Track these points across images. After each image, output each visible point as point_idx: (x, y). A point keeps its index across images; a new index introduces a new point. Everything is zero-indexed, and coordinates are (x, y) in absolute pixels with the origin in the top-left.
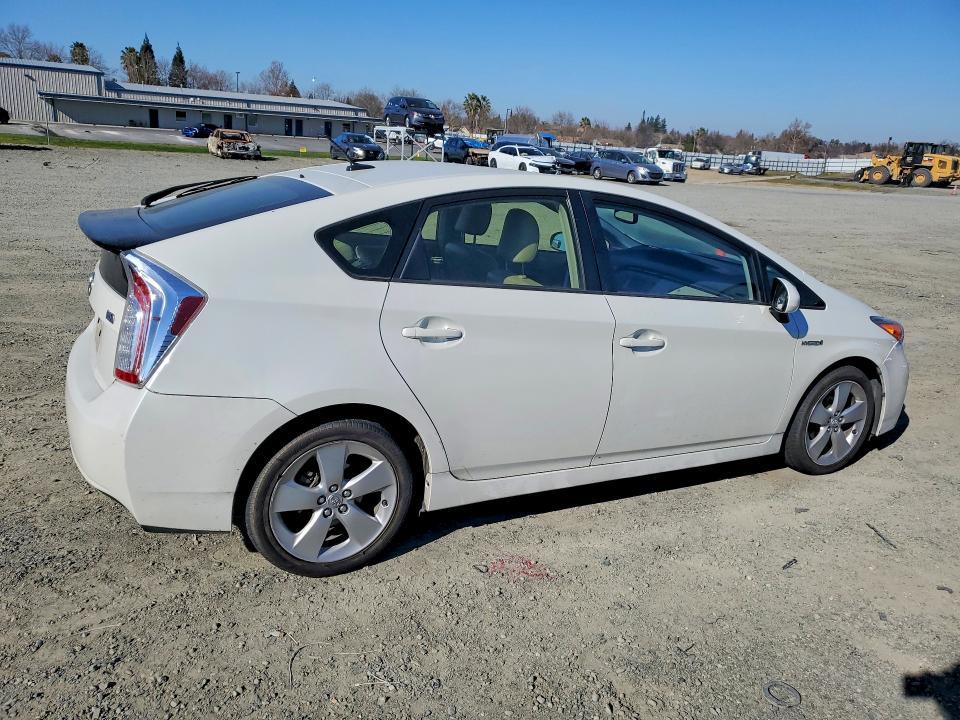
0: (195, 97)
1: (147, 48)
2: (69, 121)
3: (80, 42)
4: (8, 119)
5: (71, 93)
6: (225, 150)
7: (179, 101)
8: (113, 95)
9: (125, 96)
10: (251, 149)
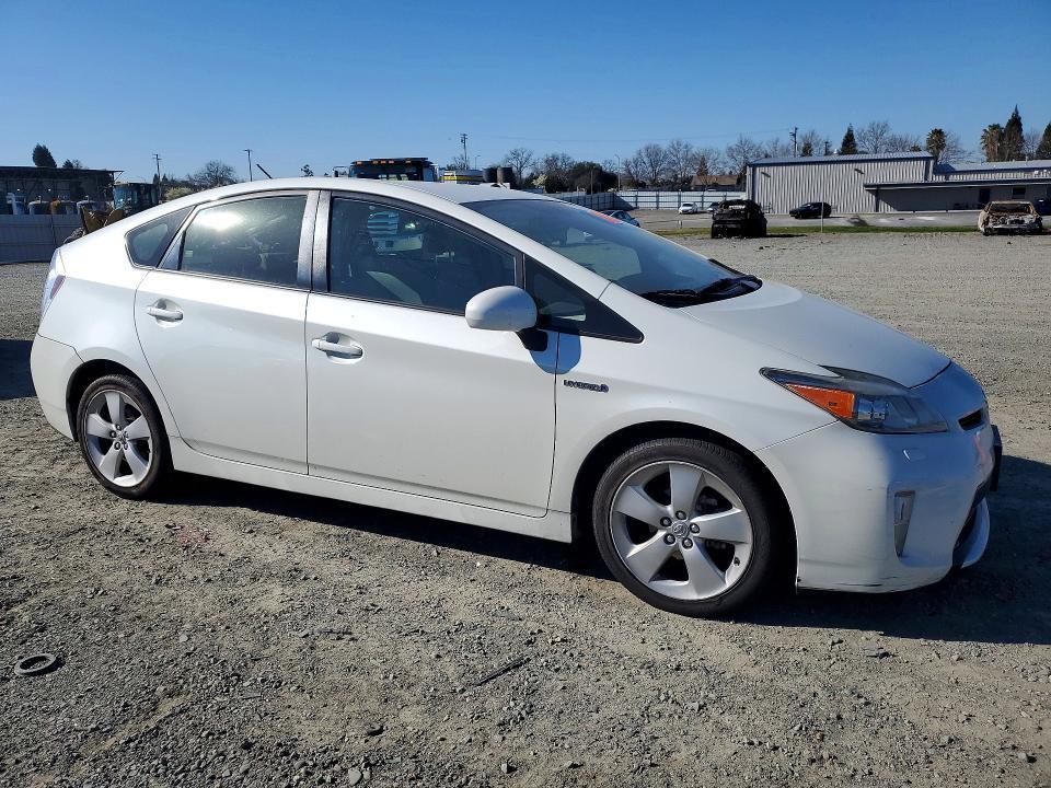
0: (1041, 169)
1: (1016, 122)
2: (891, 210)
3: (938, 129)
4: (830, 213)
5: (896, 181)
6: (990, 225)
7: (1021, 176)
8: (941, 179)
9: (954, 178)
10: (1027, 221)
